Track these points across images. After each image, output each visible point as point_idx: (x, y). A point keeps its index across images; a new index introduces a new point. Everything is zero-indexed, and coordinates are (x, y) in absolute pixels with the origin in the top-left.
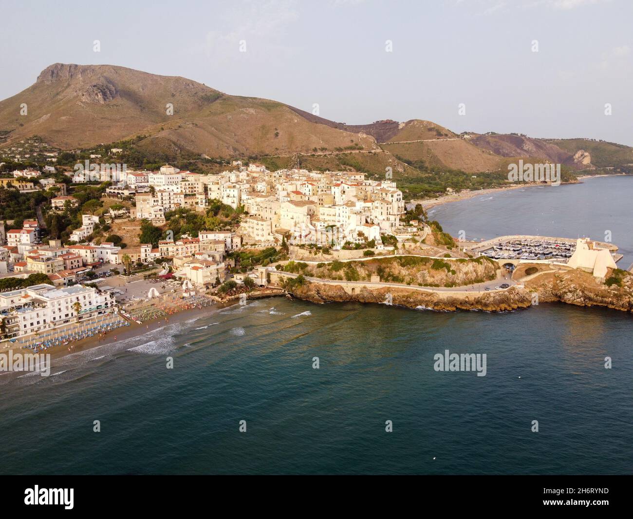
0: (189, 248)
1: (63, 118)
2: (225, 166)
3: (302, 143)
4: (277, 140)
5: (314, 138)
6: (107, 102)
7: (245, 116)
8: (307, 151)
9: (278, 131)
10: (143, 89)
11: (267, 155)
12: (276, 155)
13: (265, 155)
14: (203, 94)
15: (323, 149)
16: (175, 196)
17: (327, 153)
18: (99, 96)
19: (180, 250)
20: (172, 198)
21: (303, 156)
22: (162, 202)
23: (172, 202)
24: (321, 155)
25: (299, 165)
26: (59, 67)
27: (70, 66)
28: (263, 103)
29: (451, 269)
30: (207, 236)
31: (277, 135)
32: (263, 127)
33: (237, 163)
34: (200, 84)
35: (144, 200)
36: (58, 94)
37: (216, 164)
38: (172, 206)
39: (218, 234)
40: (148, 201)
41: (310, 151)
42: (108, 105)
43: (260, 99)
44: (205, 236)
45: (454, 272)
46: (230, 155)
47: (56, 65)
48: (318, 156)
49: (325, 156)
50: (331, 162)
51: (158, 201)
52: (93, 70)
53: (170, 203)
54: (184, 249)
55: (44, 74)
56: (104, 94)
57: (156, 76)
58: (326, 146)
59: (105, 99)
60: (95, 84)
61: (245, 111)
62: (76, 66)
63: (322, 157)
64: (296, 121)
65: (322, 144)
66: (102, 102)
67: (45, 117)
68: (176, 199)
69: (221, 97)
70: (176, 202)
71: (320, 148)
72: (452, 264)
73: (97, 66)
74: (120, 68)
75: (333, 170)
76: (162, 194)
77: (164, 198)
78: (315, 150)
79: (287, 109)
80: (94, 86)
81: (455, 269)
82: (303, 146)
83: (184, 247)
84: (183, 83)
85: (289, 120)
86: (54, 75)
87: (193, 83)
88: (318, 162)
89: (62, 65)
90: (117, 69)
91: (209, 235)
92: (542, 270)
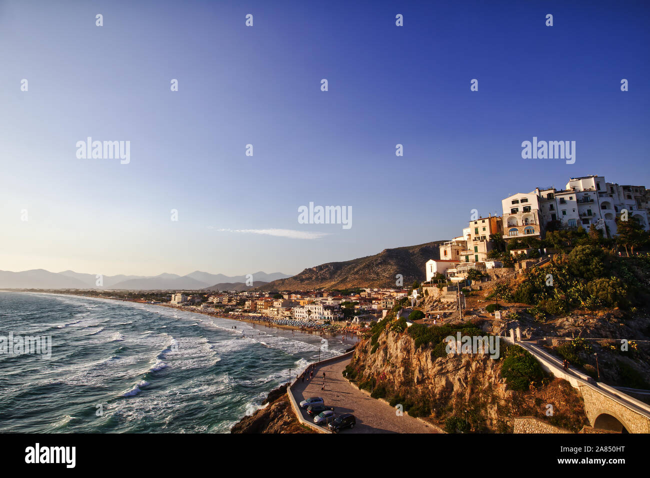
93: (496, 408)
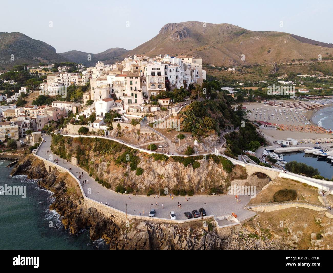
0: (41, 112)
1: (160, 49)
2: (223, 71)
3: (285, 56)
4: (268, 55)
5: (295, 52)
6: (182, 40)
7: (251, 41)
8: (287, 62)
9: (270, 50)
10: (204, 32)
11: (258, 65)
12: (264, 64)
13: (257, 65)
14: (235, 32)
15: (299, 60)
16: (71, 77)
17: (303, 62)
18: (178, 37)
19: (35, 112)
20: (69, 78)
21: (283, 65)
22: (63, 80)
23: (70, 81)
24: (297, 64)
25: (276, 70)
26: (169, 25)
27: (173, 24)
28: (274, 34)
29: (138, 166)
30: (56, 104)
31: (269, 52)
32: (262, 47)
33: (232, 69)
34: (235, 26)
35: (52, 79)
36: (165, 38)
37: (216, 70)
38: (70, 84)
39: (64, 104)
40: (54, 80)
41: (290, 62)
42: (182, 41)
43: (273, 32)
44: (55, 104)
45: (140, 172)
46: (230, 65)
47: (167, 25)
48: (295, 65)
49: (300, 64)
50: (304, 69)
51: (60, 80)
52: (182, 25)
53: (68, 81)
54: (38, 112)
55: (162, 29)
56: (181, 36)
57: (213, 24)
58: (303, 58)
59: (181, 38)
60: (177, 31)
61: (253, 38)
62: (176, 23)
63: (297, 65)
64: (285, 42)
65: (300, 56)
66: (179, 40)
67: (153, 49)
68: (72, 79)
69: (245, 32)
70: (72, 81)
71: (298, 59)
72: (142, 158)
73: (184, 22)
74: (195, 22)
75: (304, 74)
76: (63, 75)
77: (64, 78)
78: (294, 61)
79: (289, 36)
80: (177, 32)
81: (144, 168)
82: (285, 58)
83: (38, 111)
84: (226, 26)
85: (280, 42)
86: (166, 29)
87: (231, 26)
88: (293, 69)
89: (170, 24)
90: (193, 23)
91: (58, 104)
92: (303, 200)
93: (224, 181)
